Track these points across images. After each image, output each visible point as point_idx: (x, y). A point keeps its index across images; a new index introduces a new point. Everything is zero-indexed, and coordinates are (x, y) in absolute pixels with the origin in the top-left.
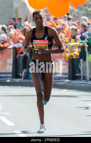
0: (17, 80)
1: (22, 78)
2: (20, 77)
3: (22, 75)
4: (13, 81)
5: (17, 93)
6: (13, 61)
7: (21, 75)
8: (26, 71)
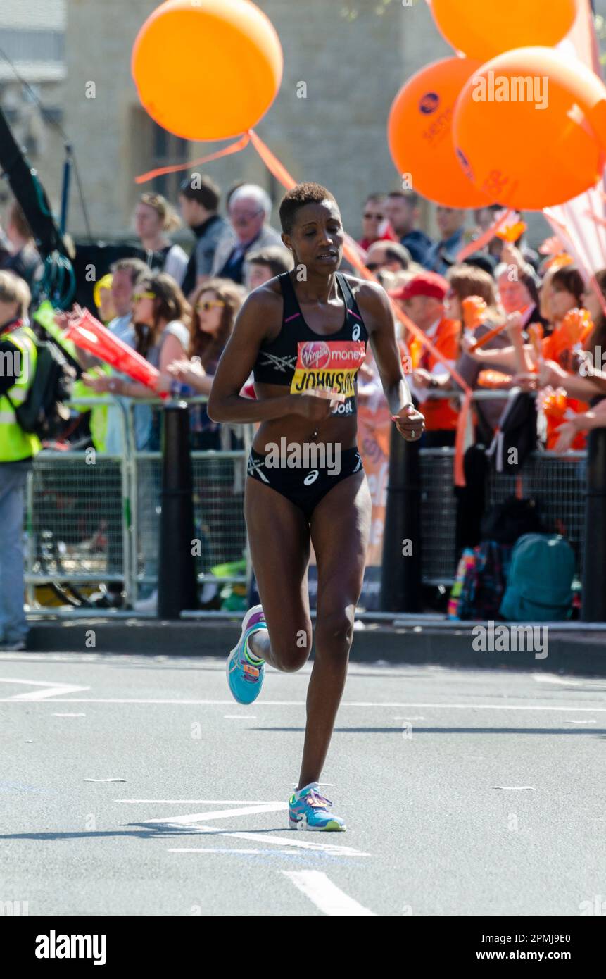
0: (418, 623)
1: (453, 612)
2: (439, 603)
3: (449, 589)
4: (388, 629)
5: (417, 712)
6: (392, 490)
7: (442, 590)
8: (478, 561)
